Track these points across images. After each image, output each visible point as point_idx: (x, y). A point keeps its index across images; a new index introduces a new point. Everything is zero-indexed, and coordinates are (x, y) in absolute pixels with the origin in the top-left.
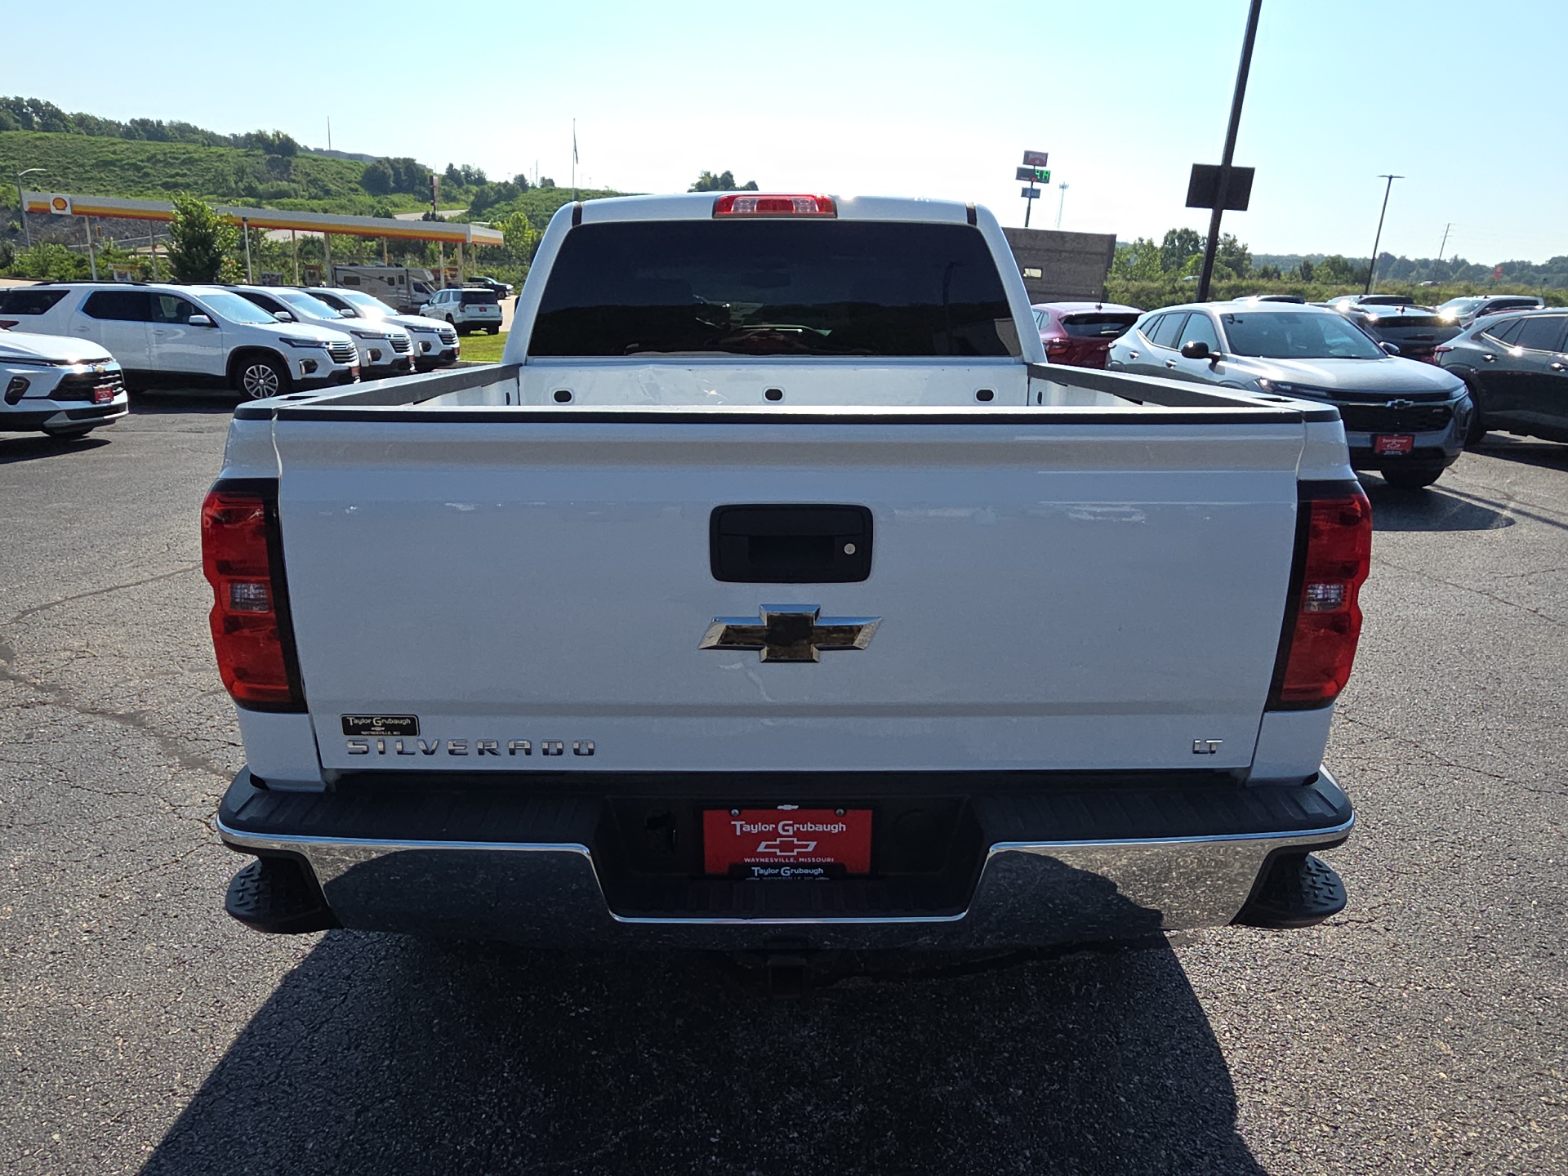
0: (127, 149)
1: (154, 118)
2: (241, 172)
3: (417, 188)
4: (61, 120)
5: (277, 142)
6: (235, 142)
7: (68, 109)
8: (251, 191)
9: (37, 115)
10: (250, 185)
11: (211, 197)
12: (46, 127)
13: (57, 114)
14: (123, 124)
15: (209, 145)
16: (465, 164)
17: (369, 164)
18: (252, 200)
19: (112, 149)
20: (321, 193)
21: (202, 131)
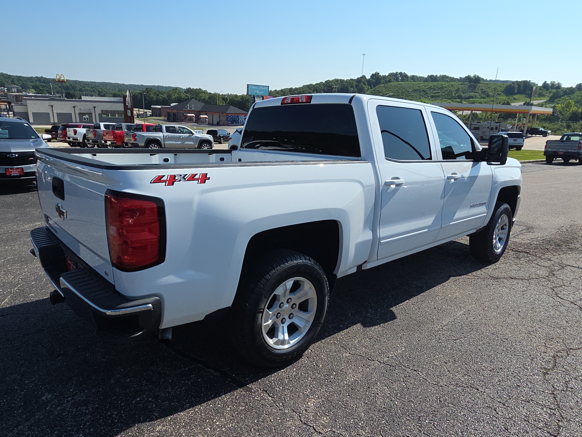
0: (423, 85)
1: (435, 75)
2: (458, 90)
3: (527, 92)
4: (407, 78)
5: (474, 79)
6: (461, 80)
7: (409, 74)
8: (460, 97)
9: (401, 76)
10: (460, 95)
11: (445, 100)
12: (402, 80)
13: (406, 76)
14: (425, 77)
15: (450, 82)
16: (553, 81)
17: (508, 84)
18: (459, 100)
19: (418, 86)
20: (485, 96)
21: (450, 77)
